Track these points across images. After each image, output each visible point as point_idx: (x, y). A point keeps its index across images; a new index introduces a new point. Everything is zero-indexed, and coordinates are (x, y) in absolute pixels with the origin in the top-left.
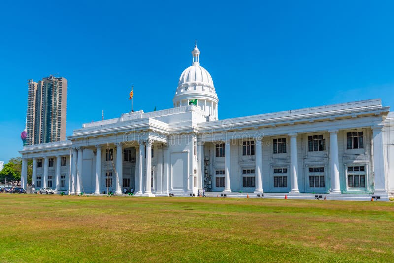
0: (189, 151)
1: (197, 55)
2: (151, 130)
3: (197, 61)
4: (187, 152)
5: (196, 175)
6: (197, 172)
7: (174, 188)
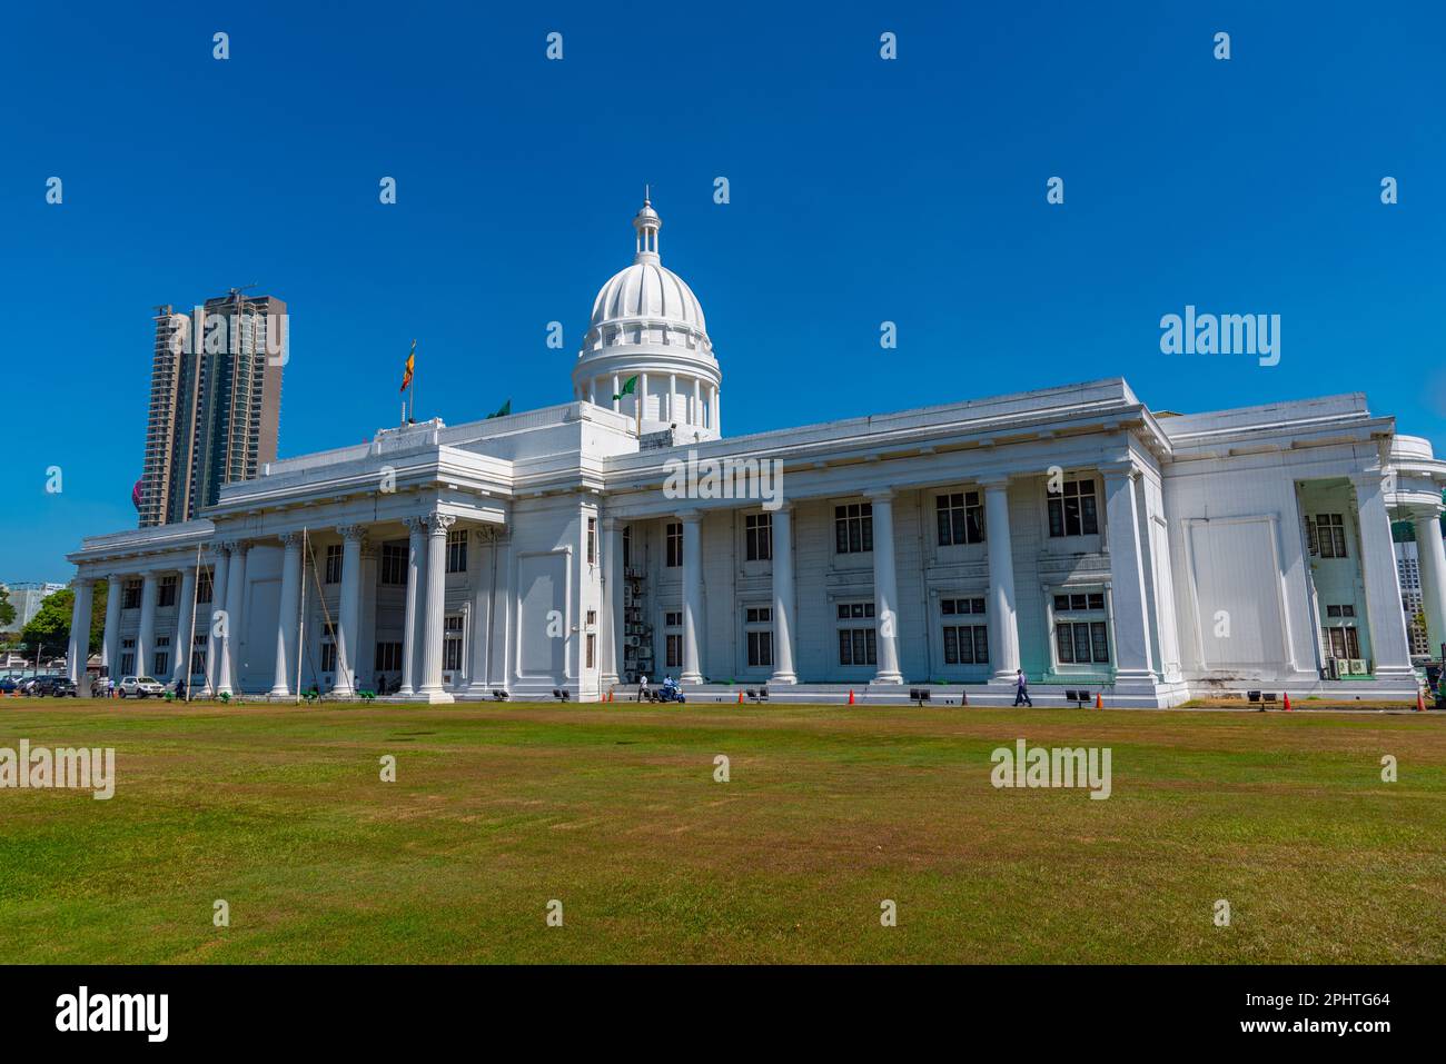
0: (570, 549)
1: (651, 231)
2: (444, 485)
3: (651, 249)
4: (564, 553)
5: (597, 628)
6: (598, 617)
7: (525, 672)
